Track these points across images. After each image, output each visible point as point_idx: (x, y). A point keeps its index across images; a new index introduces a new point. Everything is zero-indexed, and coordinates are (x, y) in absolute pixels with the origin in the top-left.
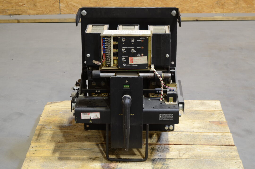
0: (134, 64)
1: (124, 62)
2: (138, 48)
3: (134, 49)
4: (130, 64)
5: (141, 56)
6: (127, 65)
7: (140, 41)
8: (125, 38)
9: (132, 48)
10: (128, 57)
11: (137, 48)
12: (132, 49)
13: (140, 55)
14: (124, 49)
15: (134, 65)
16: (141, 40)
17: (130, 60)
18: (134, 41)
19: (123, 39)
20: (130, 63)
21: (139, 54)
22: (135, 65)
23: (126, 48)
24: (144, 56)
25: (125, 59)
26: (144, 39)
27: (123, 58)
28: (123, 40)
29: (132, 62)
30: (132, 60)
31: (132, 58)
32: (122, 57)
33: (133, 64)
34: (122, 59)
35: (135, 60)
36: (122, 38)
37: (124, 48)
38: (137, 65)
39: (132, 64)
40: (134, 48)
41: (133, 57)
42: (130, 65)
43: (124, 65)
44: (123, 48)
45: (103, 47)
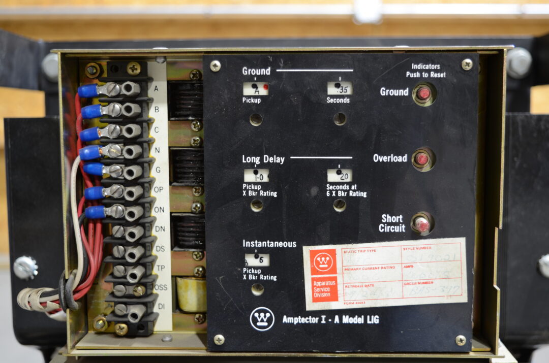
0: (352, 312)
1: (256, 293)
2: (385, 159)
3: (347, 175)
4: (310, 306)
5: (413, 234)
6: (285, 319)
7: (405, 92)
8: (267, 71)
9: (332, 165)
10: (294, 244)
11: (377, 158)
12: (332, 176)
13: (402, 228)
14: (264, 176)
15: (346, 320)
16: (411, 84)
17: (314, 272)
18: (347, 101)
19: (254, 81)
20: (315, 300)
21: (390, 221)
22: (359, 320)
23: (280, 160)
24: (437, 231)
25: (266, 262)
26: (442, 75)
27: (251, 260)
28: (248, 90)
29: (334, 297)
30: (334, 270)
31: (333, 253)
32: (246, 244)
33: (341, 313)
34: (243, 263)
35: (358, 276)
36: (245, 71)
37: (262, 165)
38: (375, 320)
39: (331, 313)
40: (345, 164)
41: (338, 248)
42: (314, 320)
43: (262, 319)
44: (250, 160)
45: (78, 161)
